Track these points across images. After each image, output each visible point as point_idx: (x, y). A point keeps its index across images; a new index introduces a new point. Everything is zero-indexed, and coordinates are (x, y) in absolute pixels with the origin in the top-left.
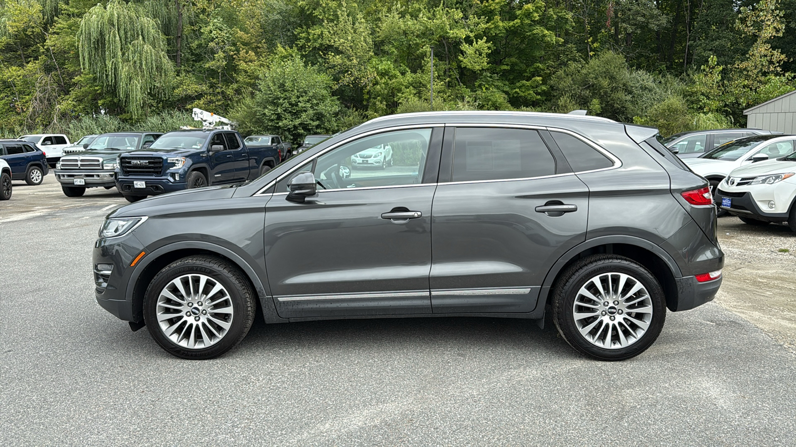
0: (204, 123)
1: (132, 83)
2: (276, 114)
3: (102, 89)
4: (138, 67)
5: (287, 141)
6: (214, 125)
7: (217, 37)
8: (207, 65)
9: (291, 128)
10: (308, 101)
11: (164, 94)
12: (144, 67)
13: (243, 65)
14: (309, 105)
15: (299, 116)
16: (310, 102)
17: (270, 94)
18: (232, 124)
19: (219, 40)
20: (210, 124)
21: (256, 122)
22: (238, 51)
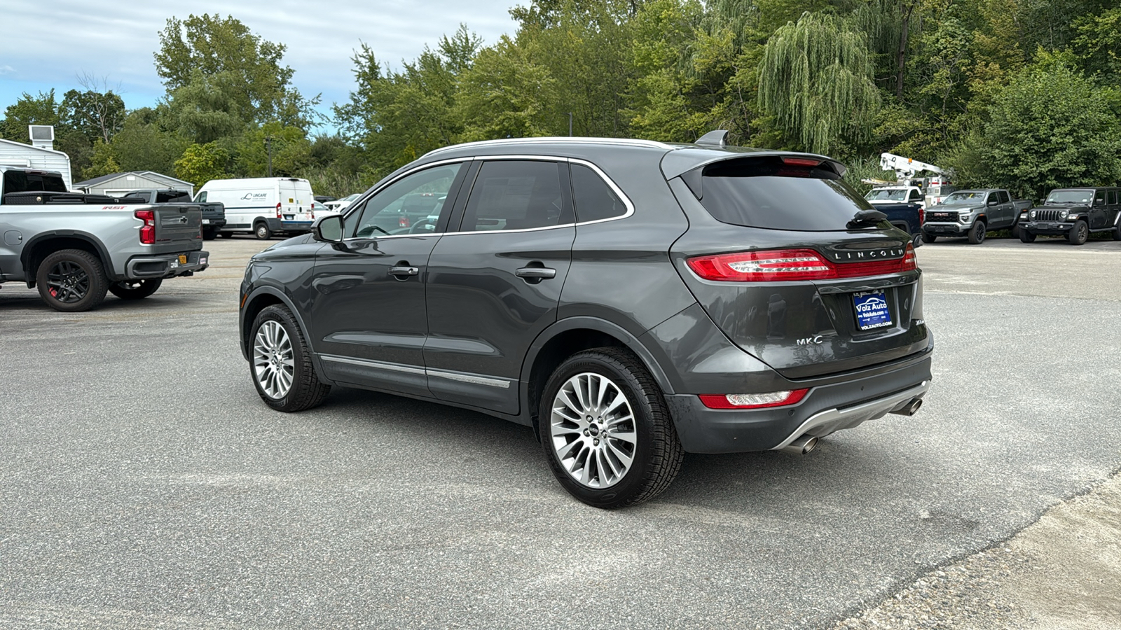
0: (898, 174)
1: (818, 123)
2: (1011, 156)
3: (784, 134)
4: (828, 100)
5: (1027, 198)
6: (911, 176)
7: (945, 48)
8: (924, 91)
9: (1035, 178)
10: (1071, 133)
11: (862, 136)
12: (836, 100)
13: (976, 85)
14: (1069, 139)
15: (1051, 158)
16: (1075, 134)
17: (1006, 126)
18: (945, 173)
19: (948, 51)
20: (906, 174)
21: (981, 170)
22: (973, 63)
